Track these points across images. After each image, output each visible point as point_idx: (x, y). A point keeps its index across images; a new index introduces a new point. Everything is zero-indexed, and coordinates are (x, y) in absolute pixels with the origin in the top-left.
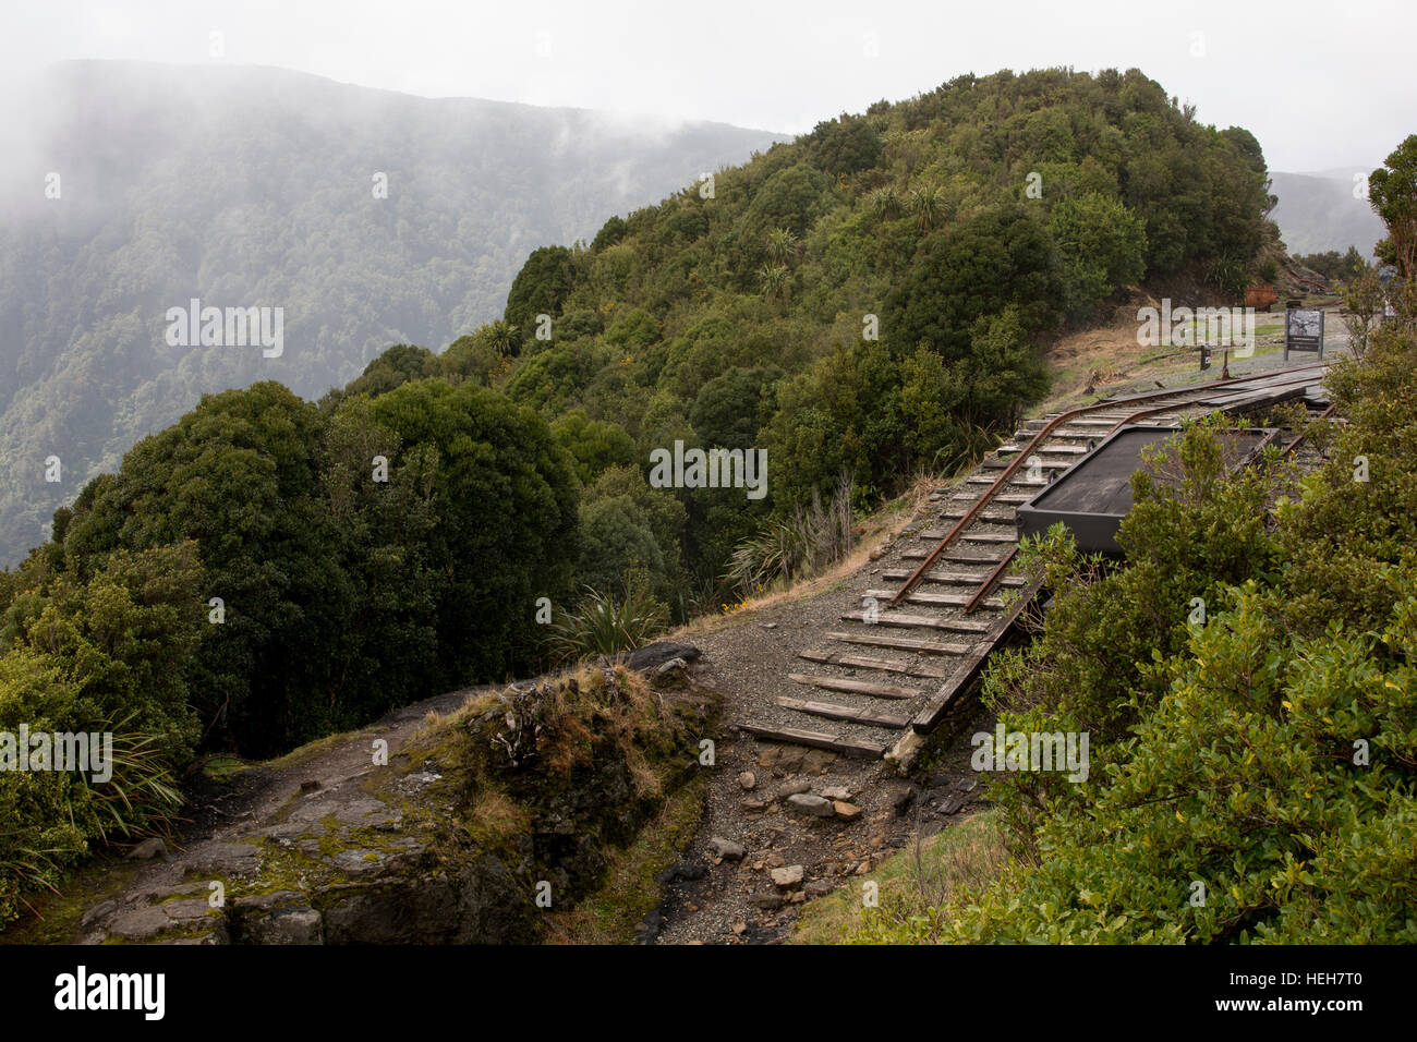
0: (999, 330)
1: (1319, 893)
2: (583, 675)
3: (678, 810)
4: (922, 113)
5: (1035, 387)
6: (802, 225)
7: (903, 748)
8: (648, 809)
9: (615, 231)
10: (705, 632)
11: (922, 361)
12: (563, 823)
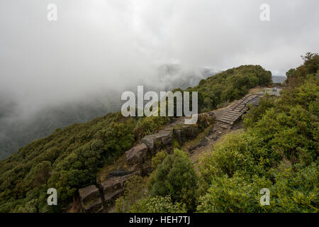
0: (244, 88)
1: (279, 136)
2: (204, 114)
3: (211, 126)
4: (237, 69)
5: (247, 93)
6: (225, 78)
7: (232, 123)
8: (208, 126)
9: (209, 78)
10: (214, 111)
11: (236, 90)
12: (201, 126)
